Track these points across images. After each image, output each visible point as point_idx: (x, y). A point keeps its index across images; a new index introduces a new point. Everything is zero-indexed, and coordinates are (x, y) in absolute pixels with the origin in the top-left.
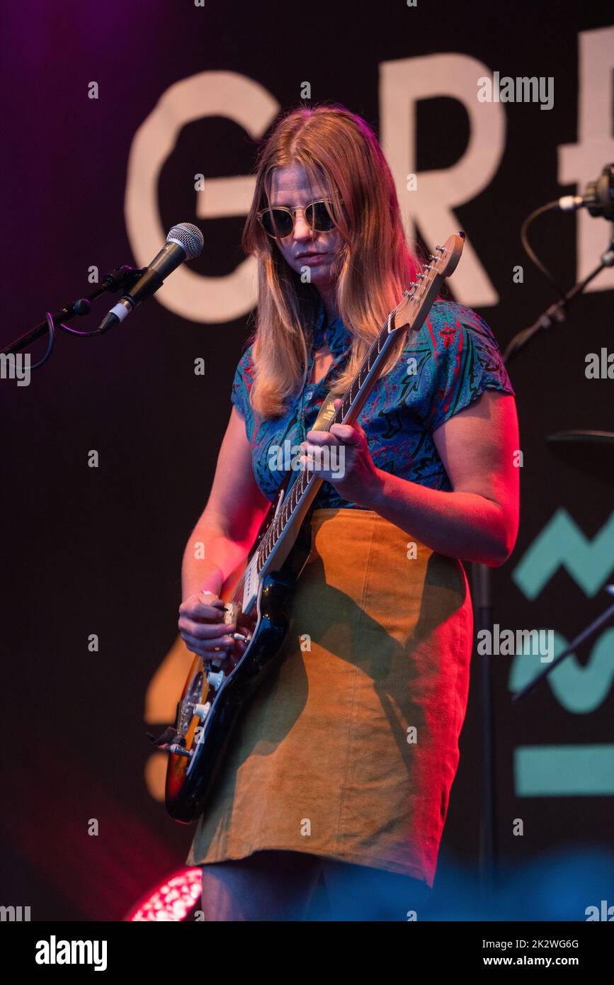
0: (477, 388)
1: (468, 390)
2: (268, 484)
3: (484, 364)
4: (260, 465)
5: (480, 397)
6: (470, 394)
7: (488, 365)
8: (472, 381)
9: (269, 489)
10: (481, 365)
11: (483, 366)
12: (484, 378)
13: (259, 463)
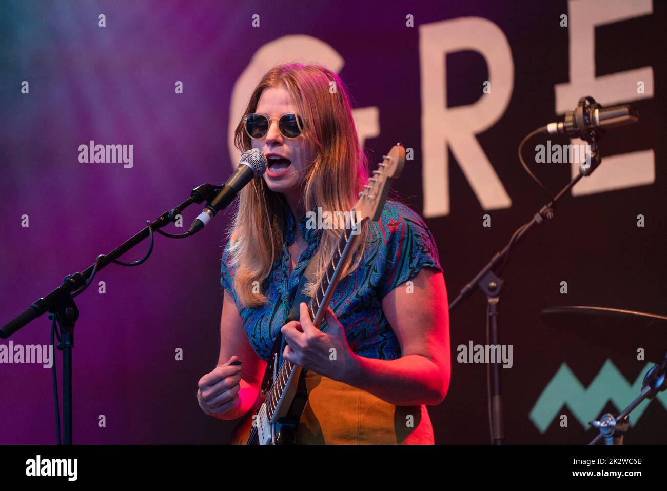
0: (415, 267)
1: (408, 268)
2: (265, 352)
3: (421, 248)
4: (255, 338)
5: (416, 274)
6: (409, 271)
7: (423, 249)
8: (411, 262)
9: (265, 354)
10: (418, 249)
11: (419, 250)
12: (420, 259)
13: (253, 336)
